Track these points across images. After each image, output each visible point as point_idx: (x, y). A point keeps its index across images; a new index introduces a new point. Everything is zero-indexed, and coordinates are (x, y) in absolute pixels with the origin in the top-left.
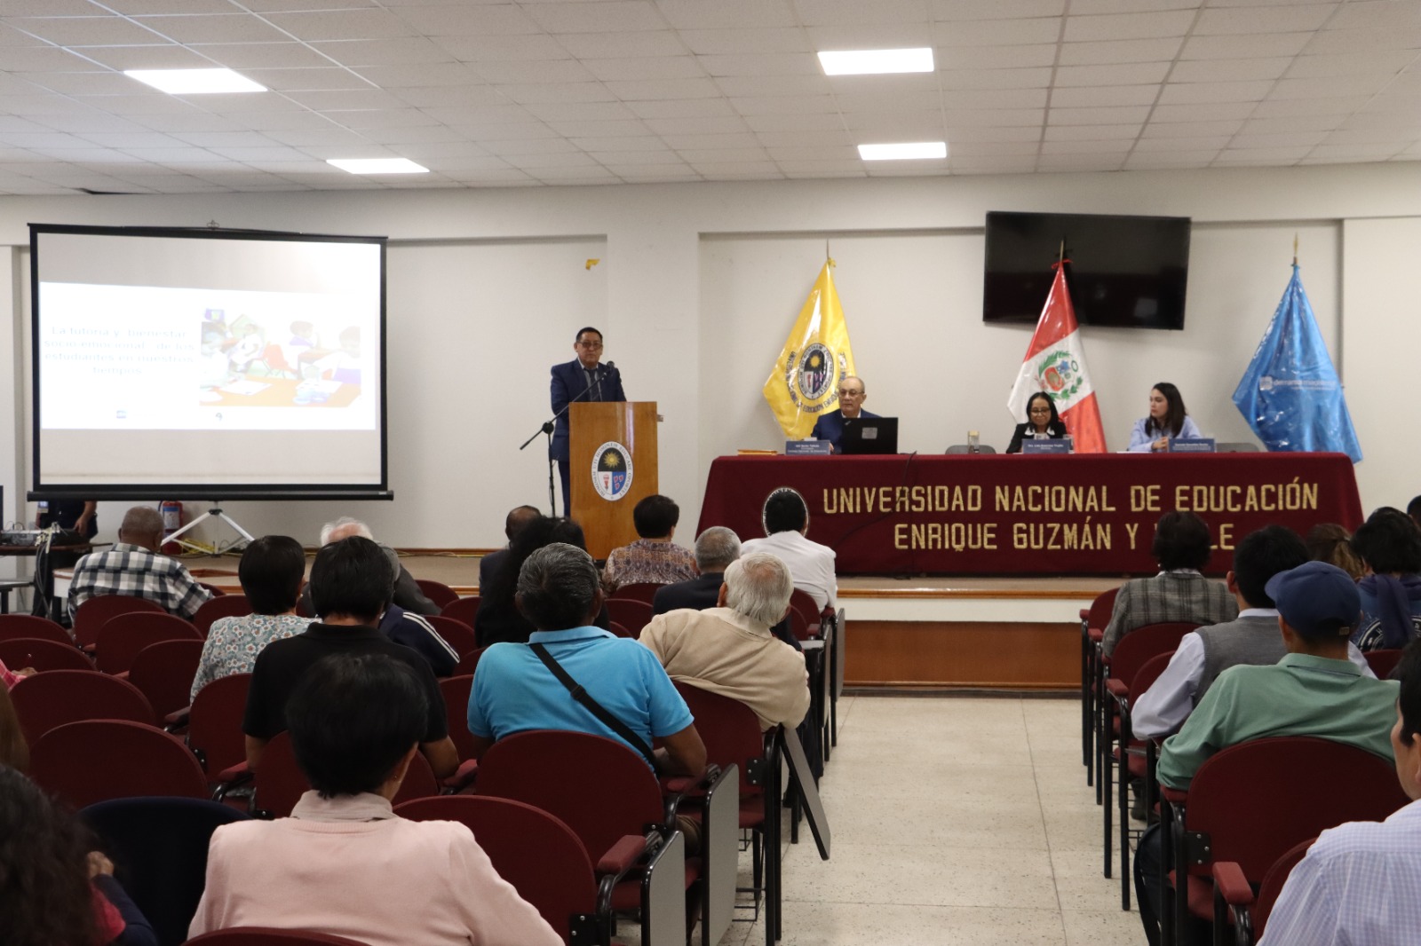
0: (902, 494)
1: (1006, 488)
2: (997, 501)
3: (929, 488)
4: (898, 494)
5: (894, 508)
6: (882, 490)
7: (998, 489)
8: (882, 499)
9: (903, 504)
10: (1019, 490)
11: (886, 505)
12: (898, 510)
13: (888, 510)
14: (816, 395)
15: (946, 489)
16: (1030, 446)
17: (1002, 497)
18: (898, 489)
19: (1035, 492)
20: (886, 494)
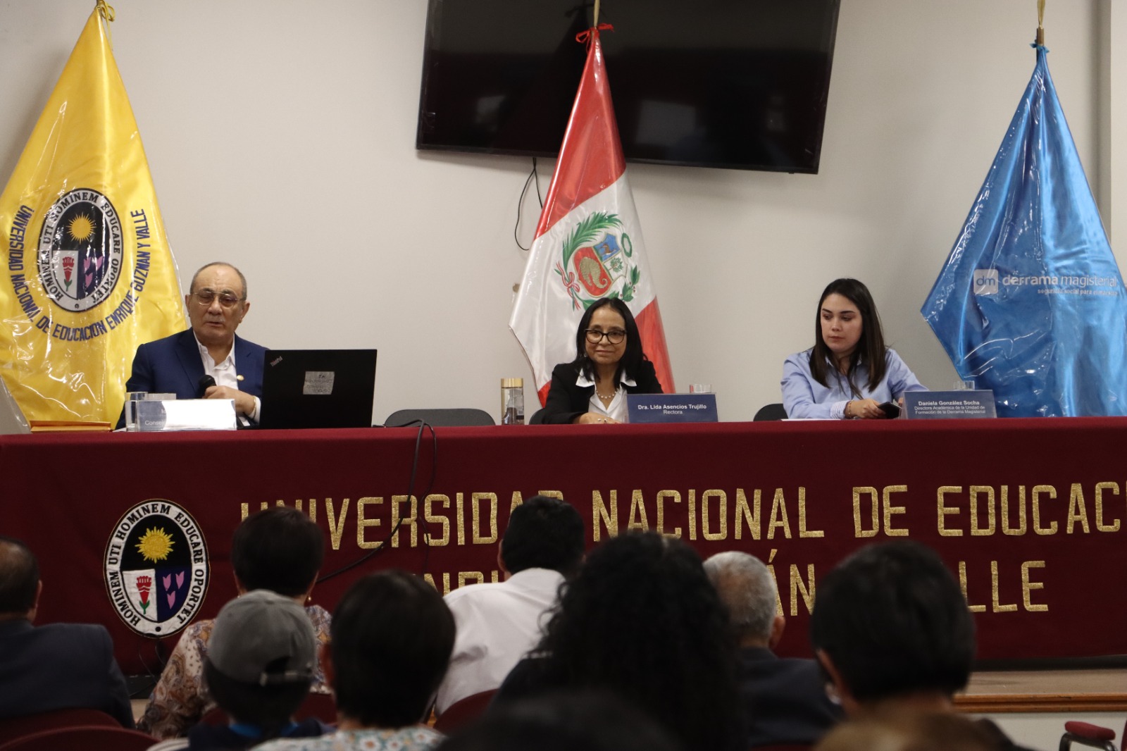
0: (405, 509)
1: (613, 493)
2: (596, 521)
3: (460, 496)
4: (395, 511)
5: (388, 542)
6: (361, 503)
7: (597, 496)
8: (363, 522)
9: (404, 530)
10: (637, 495)
11: (370, 533)
12: (395, 544)
13: (376, 544)
14: (87, 302)
15: (493, 497)
16: (640, 407)
17: (604, 512)
18: (396, 500)
19: (668, 501)
20: (370, 511)
